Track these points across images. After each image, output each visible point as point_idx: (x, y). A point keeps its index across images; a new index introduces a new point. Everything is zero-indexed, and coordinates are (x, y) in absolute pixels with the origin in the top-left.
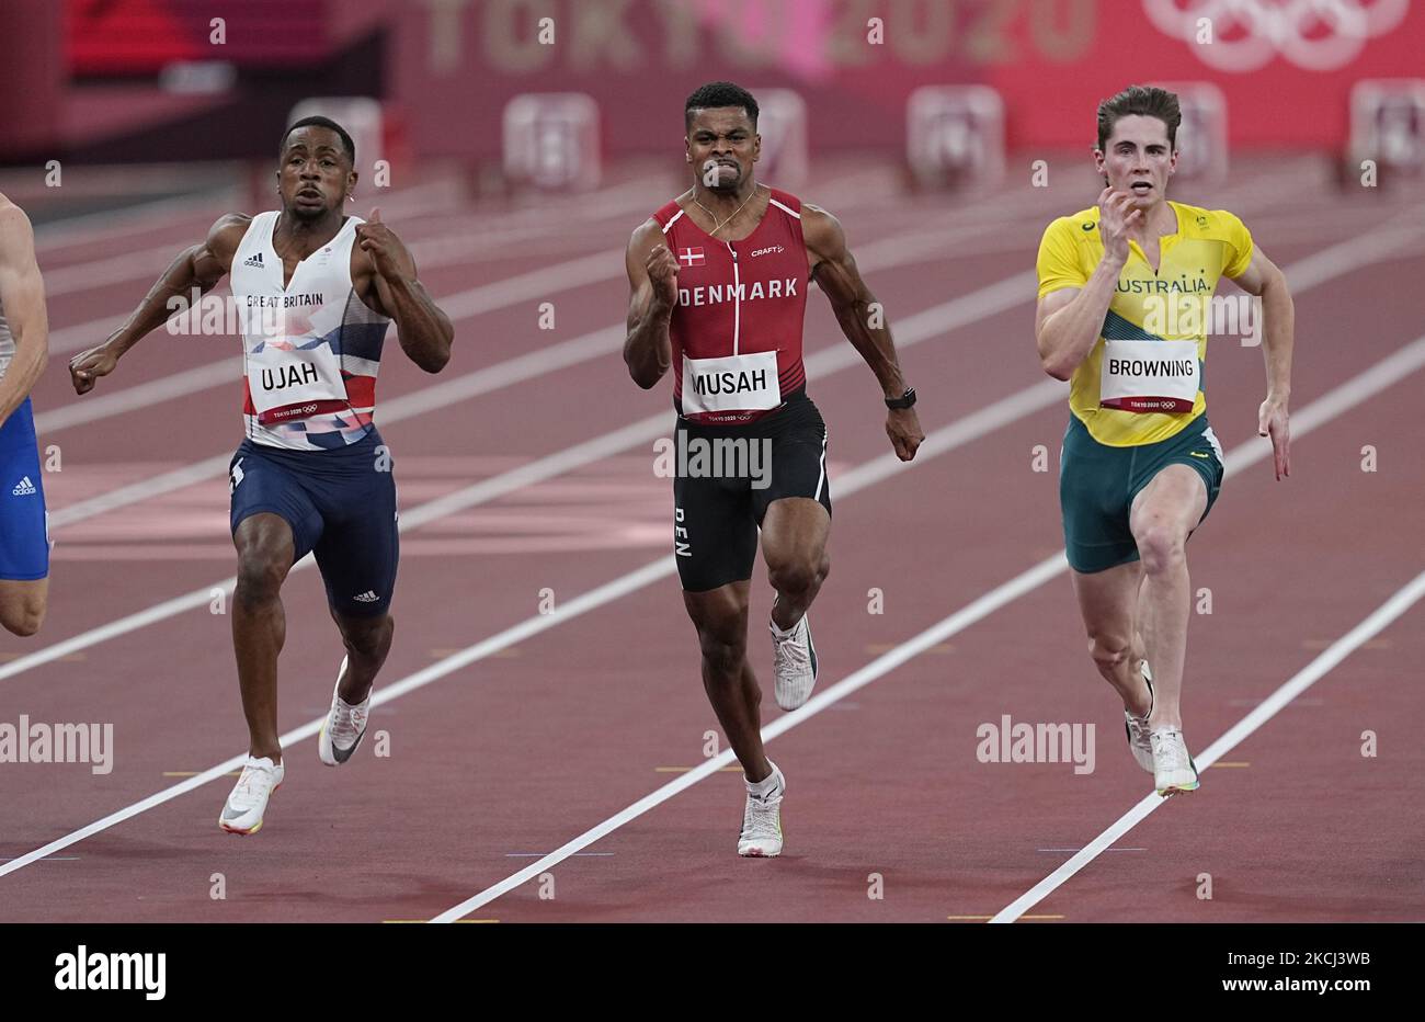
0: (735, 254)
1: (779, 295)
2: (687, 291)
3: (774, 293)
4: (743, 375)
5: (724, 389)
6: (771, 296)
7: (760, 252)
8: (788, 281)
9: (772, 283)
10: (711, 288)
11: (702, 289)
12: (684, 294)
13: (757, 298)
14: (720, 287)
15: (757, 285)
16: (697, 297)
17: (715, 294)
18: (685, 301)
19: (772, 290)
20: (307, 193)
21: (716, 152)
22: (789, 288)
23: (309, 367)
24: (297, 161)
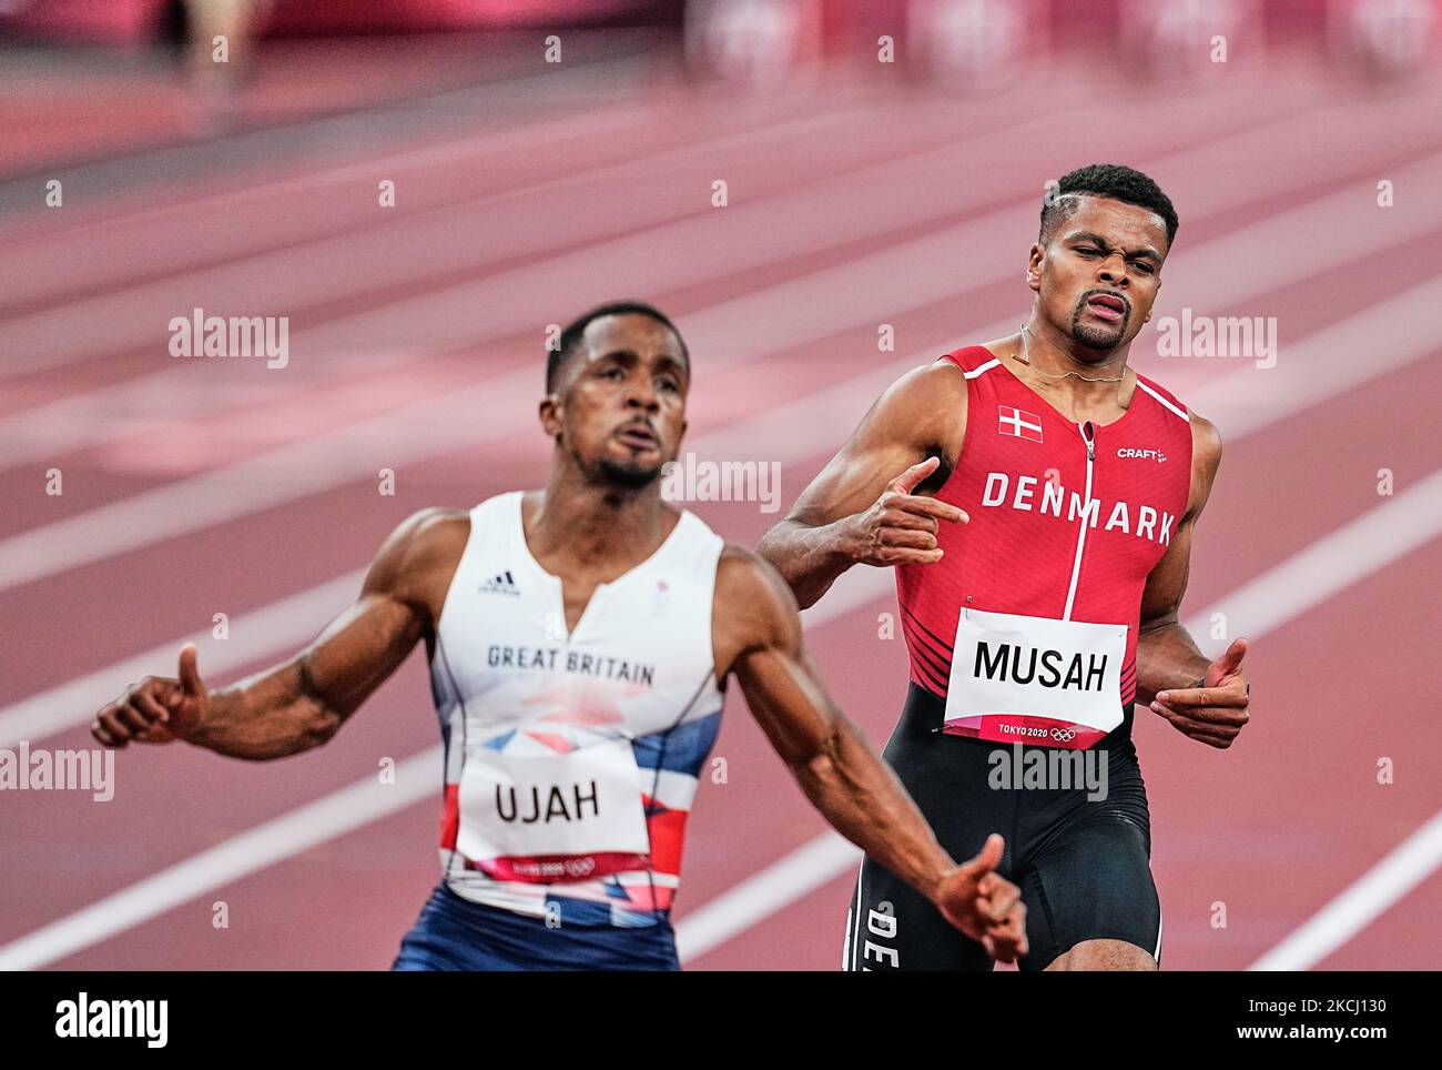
0: (1090, 445)
1: (1150, 537)
2: (1004, 479)
3: (1145, 528)
4: (1078, 658)
5: (1042, 677)
6: (1139, 533)
7: (1130, 453)
8: (1165, 515)
9: (1144, 510)
10: (1048, 486)
11: (1034, 481)
12: (997, 483)
13: (1118, 529)
14: (1061, 491)
15: (1121, 507)
16: (1021, 492)
17: (1052, 499)
18: (994, 496)
19: (1142, 523)
20: (634, 433)
21: (1106, 277)
22: (1165, 530)
23: (585, 792)
24: (612, 374)
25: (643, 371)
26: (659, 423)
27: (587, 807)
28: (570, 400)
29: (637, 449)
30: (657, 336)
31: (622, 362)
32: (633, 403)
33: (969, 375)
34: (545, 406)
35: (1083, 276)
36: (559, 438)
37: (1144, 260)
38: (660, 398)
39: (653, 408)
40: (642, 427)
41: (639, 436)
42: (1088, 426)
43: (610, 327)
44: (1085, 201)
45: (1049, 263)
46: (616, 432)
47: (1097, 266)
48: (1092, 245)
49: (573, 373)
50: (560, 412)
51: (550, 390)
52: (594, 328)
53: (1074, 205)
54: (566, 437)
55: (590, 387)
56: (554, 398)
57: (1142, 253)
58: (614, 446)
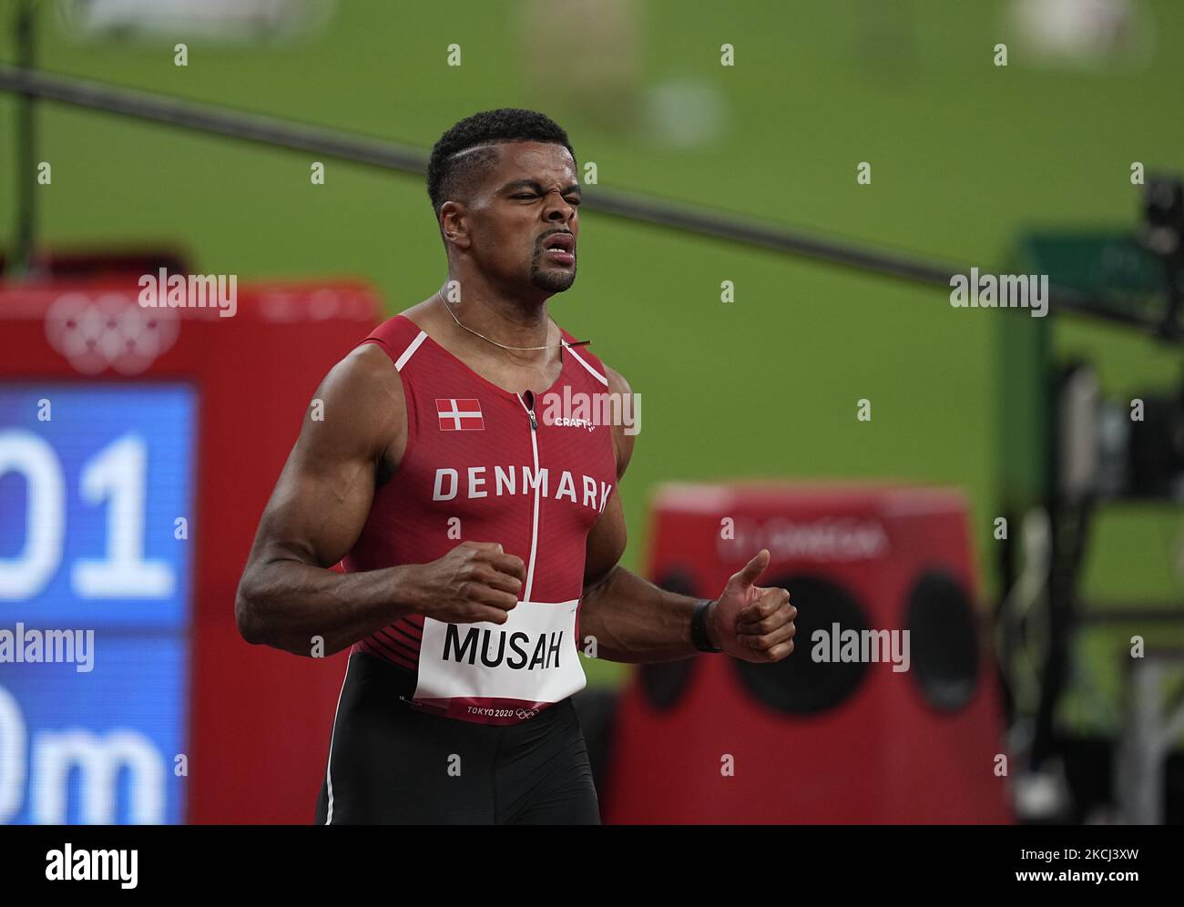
1: (594, 504)
2: (453, 473)
3: (589, 498)
4: (542, 638)
5: (509, 661)
6: (585, 503)
9: (585, 480)
10: (498, 470)
11: (482, 469)
12: (447, 477)
14: (512, 469)
15: (568, 476)
16: (473, 482)
17: (504, 480)
18: (445, 491)
21: (555, 215)
22: (604, 498)
37: (573, 195)
42: (528, 395)
44: (504, 149)
48: (529, 191)
53: (492, 155)
57: (571, 189)
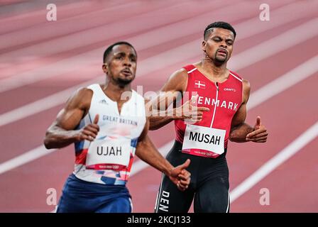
0: (217, 87)
1: (231, 109)
4: (213, 137)
5: (204, 141)
6: (229, 108)
7: (227, 89)
8: (235, 104)
9: (230, 103)
13: (223, 107)
14: (210, 99)
15: (224, 102)
16: (200, 100)
17: (207, 101)
19: (229, 105)
20: (126, 72)
21: (222, 46)
22: (235, 107)
23: (119, 149)
24: (119, 58)
25: (127, 57)
26: (131, 69)
27: (119, 152)
28: (110, 65)
29: (126, 75)
30: (130, 50)
31: (122, 55)
32: (125, 65)
33: (189, 72)
34: (103, 66)
35: (216, 46)
36: (107, 73)
37: (229, 42)
38: (131, 63)
39: (130, 66)
40: (127, 70)
41: (127, 72)
42: (217, 83)
43: (119, 48)
44: (215, 29)
45: (208, 44)
46: (122, 72)
47: (219, 44)
48: (218, 39)
49: (110, 58)
50: (107, 67)
51: (104, 62)
52: (115, 48)
53: (212, 31)
54: (109, 73)
55: (115, 61)
56: (106, 64)
57: (229, 40)
58: (121, 74)
